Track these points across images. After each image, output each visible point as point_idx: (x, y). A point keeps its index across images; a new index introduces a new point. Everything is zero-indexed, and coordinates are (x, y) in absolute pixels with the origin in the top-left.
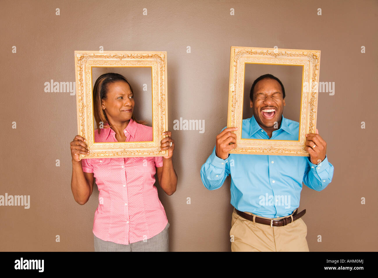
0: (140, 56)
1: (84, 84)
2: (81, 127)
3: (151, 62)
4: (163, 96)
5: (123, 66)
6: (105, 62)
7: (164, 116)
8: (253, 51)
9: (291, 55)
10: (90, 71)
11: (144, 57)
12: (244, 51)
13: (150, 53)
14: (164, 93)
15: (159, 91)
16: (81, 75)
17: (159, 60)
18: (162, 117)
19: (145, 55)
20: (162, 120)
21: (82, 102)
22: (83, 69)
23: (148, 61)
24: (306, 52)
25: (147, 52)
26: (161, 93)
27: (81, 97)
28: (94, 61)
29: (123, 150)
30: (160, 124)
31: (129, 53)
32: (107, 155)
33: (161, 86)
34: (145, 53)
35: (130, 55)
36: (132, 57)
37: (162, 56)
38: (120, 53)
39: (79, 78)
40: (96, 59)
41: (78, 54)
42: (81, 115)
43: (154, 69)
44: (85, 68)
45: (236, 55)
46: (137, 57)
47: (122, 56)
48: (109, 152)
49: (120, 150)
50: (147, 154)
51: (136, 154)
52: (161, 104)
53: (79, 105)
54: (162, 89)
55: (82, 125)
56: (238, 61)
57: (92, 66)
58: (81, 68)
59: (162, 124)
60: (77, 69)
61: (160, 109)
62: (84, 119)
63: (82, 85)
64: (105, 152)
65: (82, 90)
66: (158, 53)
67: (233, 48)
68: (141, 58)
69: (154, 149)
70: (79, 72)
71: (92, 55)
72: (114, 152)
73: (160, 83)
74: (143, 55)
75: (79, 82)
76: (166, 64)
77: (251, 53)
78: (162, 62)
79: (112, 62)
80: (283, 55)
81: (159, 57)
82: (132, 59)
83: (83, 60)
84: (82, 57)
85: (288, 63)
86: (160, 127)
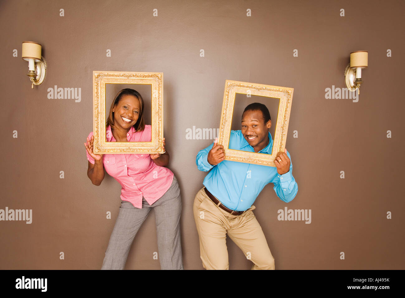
0: (142, 76)
1: (99, 96)
2: (96, 128)
3: (151, 80)
4: (160, 106)
5: (130, 83)
6: (116, 80)
7: (160, 122)
8: (241, 85)
9: (270, 90)
10: (104, 86)
11: (146, 76)
12: (235, 84)
13: (151, 74)
14: (161, 104)
15: (157, 102)
16: (97, 89)
17: (157, 79)
18: (159, 123)
19: (146, 75)
20: (159, 125)
21: (97, 109)
22: (99, 85)
23: (149, 80)
24: (282, 88)
25: (148, 73)
26: (158, 104)
27: (96, 106)
28: (107, 79)
29: (128, 148)
30: (157, 128)
31: (134, 73)
32: (116, 151)
33: (158, 99)
34: (146, 74)
35: (135, 75)
36: (136, 76)
37: (160, 76)
38: (127, 73)
39: (96, 91)
40: (109, 77)
41: (95, 73)
42: (96, 119)
43: (153, 86)
44: (101, 84)
45: (229, 87)
46: (141, 76)
47: (129, 75)
48: (117, 149)
49: (126, 148)
50: (147, 151)
51: (138, 151)
52: (158, 113)
53: (95, 112)
54: (159, 101)
55: (97, 128)
56: (230, 91)
57: (106, 83)
58: (98, 84)
59: (159, 128)
60: (94, 84)
61: (157, 117)
62: (98, 123)
63: (98, 97)
64: (114, 149)
65: (98, 101)
66: (157, 73)
67: (227, 81)
68: (144, 77)
69: (152, 148)
70: (96, 87)
71: (107, 74)
72: (121, 149)
73: (158, 97)
74: (145, 75)
75: (96, 94)
76: (163, 82)
77: (240, 86)
78: (160, 80)
79: (121, 80)
80: (264, 89)
81: (157, 76)
82: (136, 78)
83: (99, 78)
84: (99, 76)
85: (268, 96)
86: (157, 131)
